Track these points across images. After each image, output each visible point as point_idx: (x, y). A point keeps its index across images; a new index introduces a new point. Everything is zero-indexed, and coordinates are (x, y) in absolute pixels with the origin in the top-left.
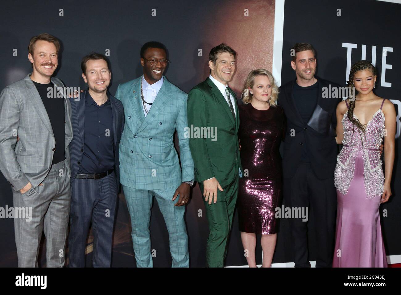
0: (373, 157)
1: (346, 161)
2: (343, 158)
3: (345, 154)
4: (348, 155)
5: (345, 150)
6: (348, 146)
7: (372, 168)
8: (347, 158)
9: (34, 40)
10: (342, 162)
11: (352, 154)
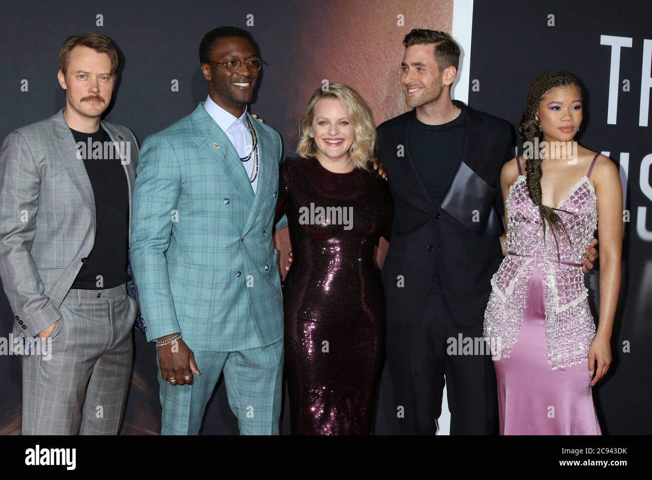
0: (566, 280)
1: (507, 285)
2: (502, 279)
3: (509, 270)
4: (514, 272)
5: (508, 262)
6: (514, 254)
7: (561, 304)
8: (511, 278)
9: (70, 44)
10: (500, 287)
11: (521, 271)
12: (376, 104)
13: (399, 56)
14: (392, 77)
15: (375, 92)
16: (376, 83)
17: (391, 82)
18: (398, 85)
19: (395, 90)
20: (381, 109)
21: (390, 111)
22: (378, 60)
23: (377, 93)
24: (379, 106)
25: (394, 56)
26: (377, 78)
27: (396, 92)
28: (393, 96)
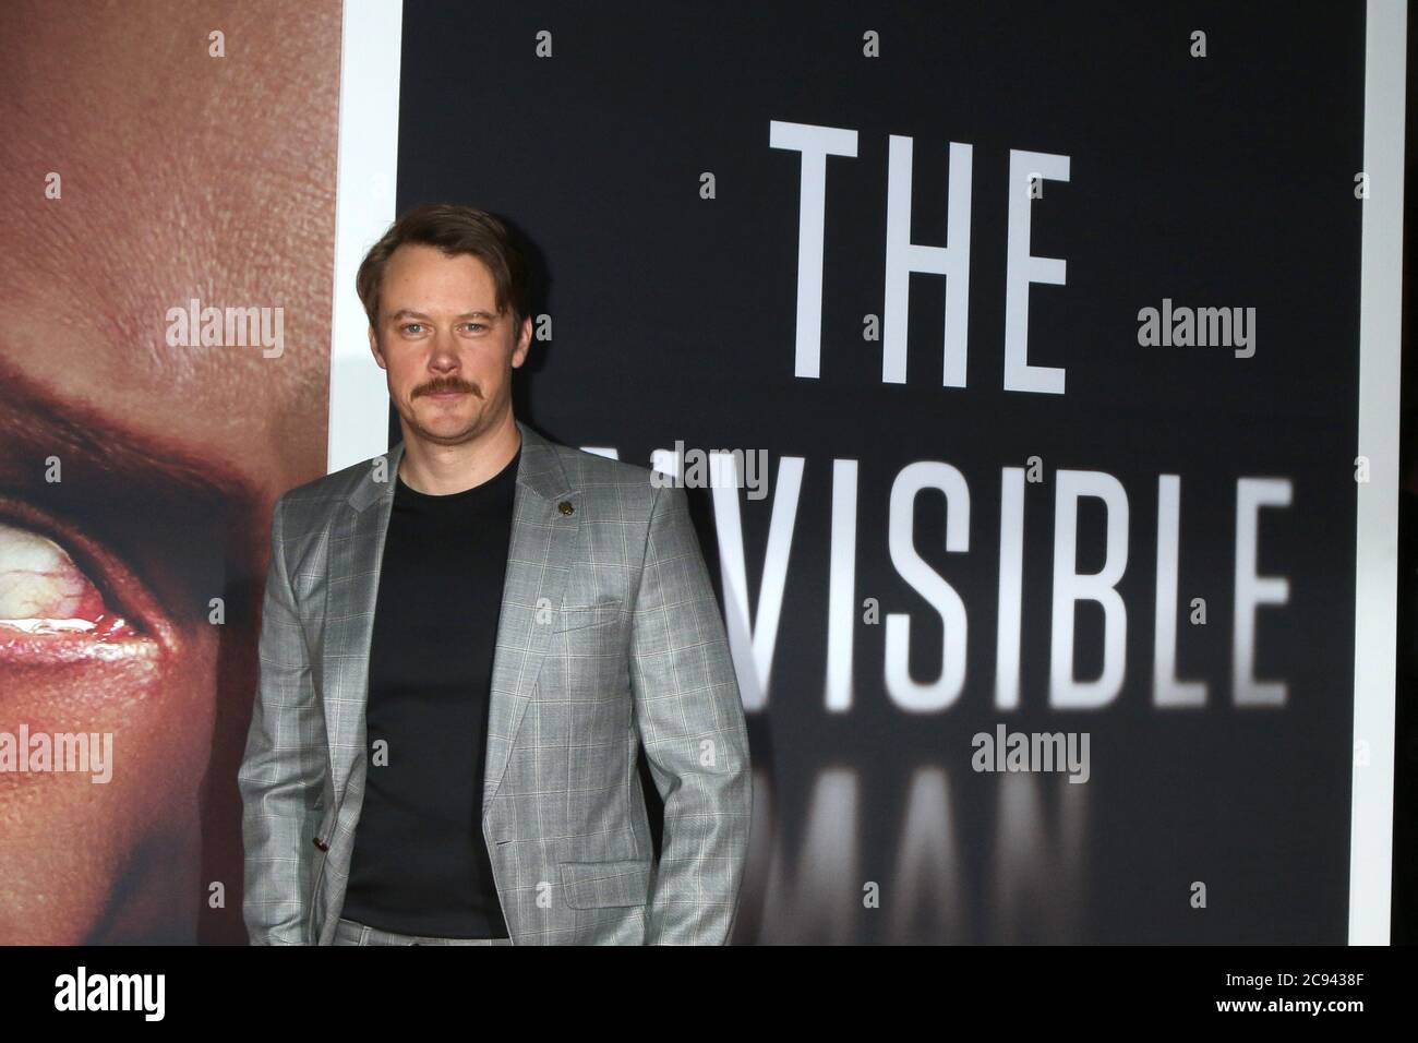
12: (113, 318)
13: (180, 171)
14: (160, 238)
15: (108, 280)
16: (111, 254)
17: (157, 251)
18: (179, 259)
19: (168, 277)
20: (128, 332)
21: (155, 342)
22: (117, 185)
23: (113, 284)
24: (121, 323)
25: (165, 174)
26: (112, 238)
27: (174, 280)
28: (163, 294)
